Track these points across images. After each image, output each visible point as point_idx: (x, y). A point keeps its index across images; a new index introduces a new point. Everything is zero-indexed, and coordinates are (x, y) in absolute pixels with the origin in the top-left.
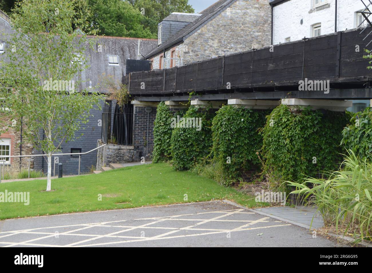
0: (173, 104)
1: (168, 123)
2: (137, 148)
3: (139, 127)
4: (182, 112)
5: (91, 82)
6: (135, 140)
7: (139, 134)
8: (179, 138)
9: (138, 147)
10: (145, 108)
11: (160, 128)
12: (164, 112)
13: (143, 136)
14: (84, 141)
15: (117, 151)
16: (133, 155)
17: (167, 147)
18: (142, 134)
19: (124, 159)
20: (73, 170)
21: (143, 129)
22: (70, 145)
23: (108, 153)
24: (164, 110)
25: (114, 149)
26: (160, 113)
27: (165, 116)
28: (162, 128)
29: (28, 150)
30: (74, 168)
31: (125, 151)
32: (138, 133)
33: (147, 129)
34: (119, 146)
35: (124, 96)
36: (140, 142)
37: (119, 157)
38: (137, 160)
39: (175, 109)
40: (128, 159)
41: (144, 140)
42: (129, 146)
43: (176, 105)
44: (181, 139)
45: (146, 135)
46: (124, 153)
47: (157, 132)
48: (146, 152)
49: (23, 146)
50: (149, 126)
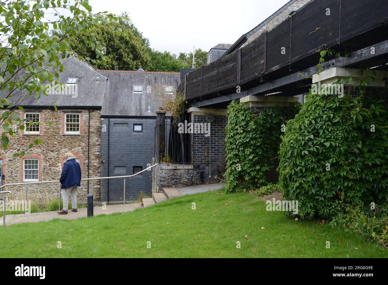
0: (255, 99)
1: (249, 129)
2: (197, 168)
3: (199, 141)
4: (269, 112)
5: (149, 107)
6: (194, 157)
7: (199, 150)
8: (304, 150)
9: (198, 166)
10: (206, 116)
11: (237, 137)
12: (242, 112)
13: (204, 152)
14: (144, 160)
15: (172, 173)
16: (192, 176)
17: (250, 167)
18: (203, 150)
19: (182, 182)
20: (135, 186)
21: (204, 143)
22: (133, 163)
23: (161, 175)
24: (241, 110)
25: (168, 170)
26: (236, 114)
27: (243, 118)
28: (240, 138)
29: (94, 168)
30: (136, 184)
31: (182, 171)
32: (198, 148)
33: (209, 143)
34: (174, 165)
35: (180, 105)
36: (201, 159)
37: (175, 180)
38: (198, 182)
39: (258, 108)
40: (186, 182)
41: (206, 157)
42: (187, 165)
43: (259, 100)
44: (310, 152)
45: (208, 150)
46: (181, 174)
47: (231, 144)
48: (209, 172)
49: (91, 165)
50: (211, 139)
